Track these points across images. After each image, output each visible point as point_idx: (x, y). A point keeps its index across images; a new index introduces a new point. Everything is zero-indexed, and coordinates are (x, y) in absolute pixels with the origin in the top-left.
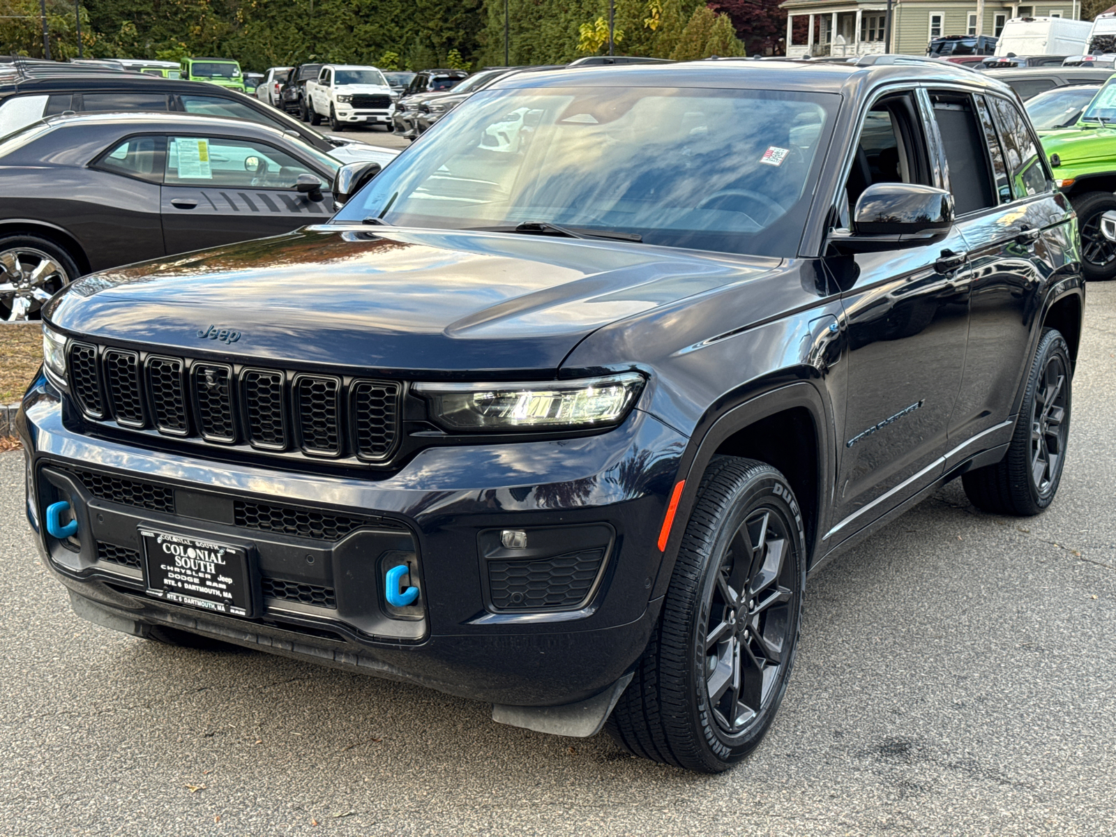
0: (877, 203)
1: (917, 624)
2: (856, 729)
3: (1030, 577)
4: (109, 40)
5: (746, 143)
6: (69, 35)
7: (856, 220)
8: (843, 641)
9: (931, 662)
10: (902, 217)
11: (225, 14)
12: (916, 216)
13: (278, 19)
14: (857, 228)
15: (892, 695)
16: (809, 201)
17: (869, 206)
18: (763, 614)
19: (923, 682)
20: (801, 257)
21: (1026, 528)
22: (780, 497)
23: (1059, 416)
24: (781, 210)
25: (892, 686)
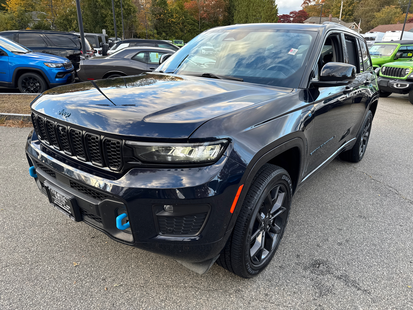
0: (328, 69)
1: (325, 204)
2: (304, 254)
3: (359, 186)
4: (160, 37)
5: (285, 50)
6: (153, 35)
7: (321, 75)
8: (301, 210)
9: (330, 222)
10: (337, 75)
11: (182, 31)
12: (342, 75)
13: (193, 32)
14: (321, 78)
15: (317, 237)
16: (305, 68)
17: (325, 70)
18: (274, 219)
19: (327, 231)
20: (300, 88)
21: (355, 167)
22: (285, 180)
23: (367, 134)
24: (294, 71)
25: (317, 232)
